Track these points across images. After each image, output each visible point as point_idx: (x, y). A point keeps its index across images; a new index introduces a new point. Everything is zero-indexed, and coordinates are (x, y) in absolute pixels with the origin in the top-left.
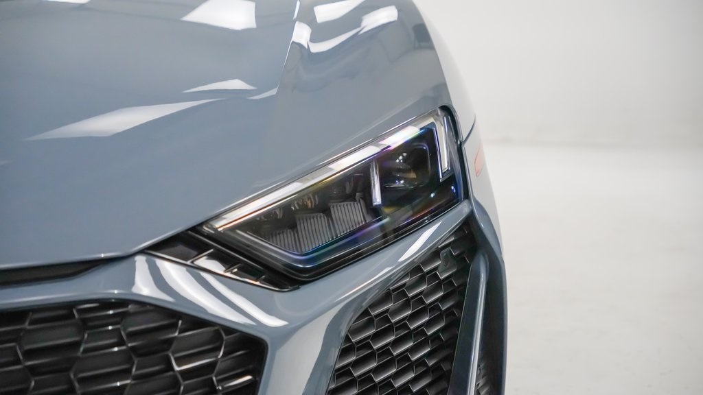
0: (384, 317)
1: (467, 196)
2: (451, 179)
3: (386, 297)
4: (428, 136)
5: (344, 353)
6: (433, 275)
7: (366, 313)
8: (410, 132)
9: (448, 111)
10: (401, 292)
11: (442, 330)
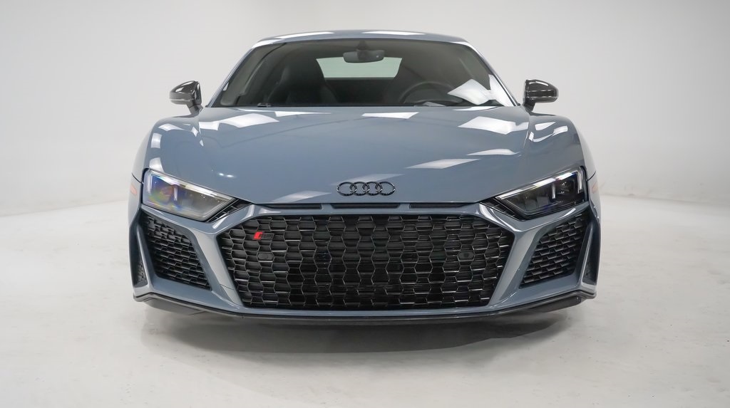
0: (553, 237)
1: (588, 200)
2: (582, 194)
3: (554, 230)
4: (575, 176)
5: (538, 247)
6: (572, 226)
7: (547, 234)
8: (568, 175)
9: (583, 168)
10: (559, 230)
11: (575, 247)
